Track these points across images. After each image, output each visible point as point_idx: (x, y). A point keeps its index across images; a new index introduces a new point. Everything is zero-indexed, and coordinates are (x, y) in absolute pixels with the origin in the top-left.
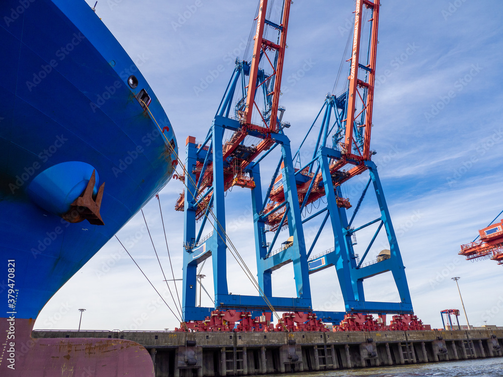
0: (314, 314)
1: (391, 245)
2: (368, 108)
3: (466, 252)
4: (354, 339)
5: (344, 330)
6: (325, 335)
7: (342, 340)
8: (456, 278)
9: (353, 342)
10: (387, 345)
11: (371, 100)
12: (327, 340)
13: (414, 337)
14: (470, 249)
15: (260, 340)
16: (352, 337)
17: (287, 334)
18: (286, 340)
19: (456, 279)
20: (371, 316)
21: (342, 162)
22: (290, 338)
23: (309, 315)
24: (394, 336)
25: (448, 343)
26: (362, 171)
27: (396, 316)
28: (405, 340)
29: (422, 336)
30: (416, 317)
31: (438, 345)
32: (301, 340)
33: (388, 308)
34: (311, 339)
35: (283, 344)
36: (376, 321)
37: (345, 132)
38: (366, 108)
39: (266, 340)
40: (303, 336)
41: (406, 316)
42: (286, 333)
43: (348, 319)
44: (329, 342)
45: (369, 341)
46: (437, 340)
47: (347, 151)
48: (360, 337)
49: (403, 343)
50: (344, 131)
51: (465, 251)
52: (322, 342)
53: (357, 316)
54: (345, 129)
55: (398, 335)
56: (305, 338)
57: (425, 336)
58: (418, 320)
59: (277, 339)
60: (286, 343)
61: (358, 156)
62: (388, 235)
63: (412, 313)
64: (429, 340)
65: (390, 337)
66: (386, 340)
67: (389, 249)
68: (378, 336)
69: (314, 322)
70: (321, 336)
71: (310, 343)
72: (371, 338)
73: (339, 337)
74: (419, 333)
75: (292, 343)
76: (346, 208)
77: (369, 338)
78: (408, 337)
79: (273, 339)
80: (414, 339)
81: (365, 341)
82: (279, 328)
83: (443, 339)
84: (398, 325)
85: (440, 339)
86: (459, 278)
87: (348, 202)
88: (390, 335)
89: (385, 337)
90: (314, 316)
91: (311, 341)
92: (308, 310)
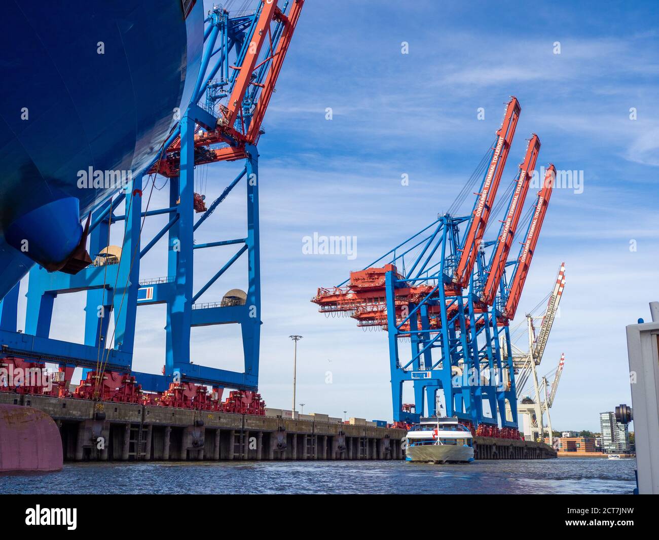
0: (133, 378)
1: (250, 285)
2: (276, 58)
3: (324, 300)
4: (180, 419)
5: (168, 405)
6: (144, 409)
7: (165, 419)
8: (296, 336)
9: (178, 423)
10: (218, 432)
11: (284, 49)
12: (146, 417)
13: (252, 423)
14: (331, 296)
15: (55, 410)
16: (177, 416)
17: (95, 404)
18: (92, 413)
19: (296, 339)
20: (205, 389)
21: (215, 138)
22: (98, 410)
23: (125, 378)
24: (230, 420)
25: (290, 436)
26: (238, 159)
27: (235, 393)
28: (241, 427)
29: (262, 424)
30: (259, 396)
31: (277, 438)
32: (112, 415)
33: (227, 380)
34: (126, 415)
35: (87, 418)
36: (210, 397)
37: (231, 89)
38: (272, 57)
39: (64, 410)
40: (116, 409)
41: (247, 393)
42: (93, 403)
43: (175, 389)
44: (147, 420)
45: (198, 424)
46: (278, 431)
47: (228, 122)
48: (187, 417)
49: (237, 431)
50: (230, 84)
51: (322, 298)
52: (139, 420)
53: (187, 386)
54: (233, 81)
55: (234, 420)
56: (117, 413)
57: (266, 424)
58: (261, 401)
59: (80, 411)
60: (91, 417)
61: (239, 133)
62: (250, 269)
63: (255, 389)
64: (270, 430)
65: (225, 421)
66: (219, 425)
67: (246, 290)
68: (211, 419)
69: (131, 389)
70: (139, 411)
71: (123, 420)
72: (201, 421)
73: (162, 415)
74: (259, 420)
75: (99, 418)
76: (195, 211)
77: (199, 420)
78: (246, 424)
79: (74, 409)
80: (252, 426)
81: (193, 424)
82: (82, 393)
83: (286, 430)
84: (235, 405)
85: (281, 430)
86: (301, 337)
87: (202, 202)
88: (225, 418)
89: (217, 421)
90: (132, 380)
91: (124, 417)
92: (125, 370)
